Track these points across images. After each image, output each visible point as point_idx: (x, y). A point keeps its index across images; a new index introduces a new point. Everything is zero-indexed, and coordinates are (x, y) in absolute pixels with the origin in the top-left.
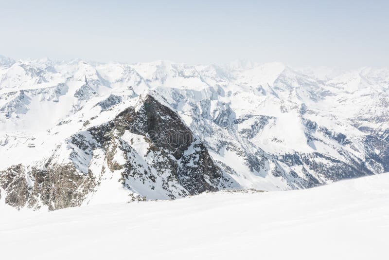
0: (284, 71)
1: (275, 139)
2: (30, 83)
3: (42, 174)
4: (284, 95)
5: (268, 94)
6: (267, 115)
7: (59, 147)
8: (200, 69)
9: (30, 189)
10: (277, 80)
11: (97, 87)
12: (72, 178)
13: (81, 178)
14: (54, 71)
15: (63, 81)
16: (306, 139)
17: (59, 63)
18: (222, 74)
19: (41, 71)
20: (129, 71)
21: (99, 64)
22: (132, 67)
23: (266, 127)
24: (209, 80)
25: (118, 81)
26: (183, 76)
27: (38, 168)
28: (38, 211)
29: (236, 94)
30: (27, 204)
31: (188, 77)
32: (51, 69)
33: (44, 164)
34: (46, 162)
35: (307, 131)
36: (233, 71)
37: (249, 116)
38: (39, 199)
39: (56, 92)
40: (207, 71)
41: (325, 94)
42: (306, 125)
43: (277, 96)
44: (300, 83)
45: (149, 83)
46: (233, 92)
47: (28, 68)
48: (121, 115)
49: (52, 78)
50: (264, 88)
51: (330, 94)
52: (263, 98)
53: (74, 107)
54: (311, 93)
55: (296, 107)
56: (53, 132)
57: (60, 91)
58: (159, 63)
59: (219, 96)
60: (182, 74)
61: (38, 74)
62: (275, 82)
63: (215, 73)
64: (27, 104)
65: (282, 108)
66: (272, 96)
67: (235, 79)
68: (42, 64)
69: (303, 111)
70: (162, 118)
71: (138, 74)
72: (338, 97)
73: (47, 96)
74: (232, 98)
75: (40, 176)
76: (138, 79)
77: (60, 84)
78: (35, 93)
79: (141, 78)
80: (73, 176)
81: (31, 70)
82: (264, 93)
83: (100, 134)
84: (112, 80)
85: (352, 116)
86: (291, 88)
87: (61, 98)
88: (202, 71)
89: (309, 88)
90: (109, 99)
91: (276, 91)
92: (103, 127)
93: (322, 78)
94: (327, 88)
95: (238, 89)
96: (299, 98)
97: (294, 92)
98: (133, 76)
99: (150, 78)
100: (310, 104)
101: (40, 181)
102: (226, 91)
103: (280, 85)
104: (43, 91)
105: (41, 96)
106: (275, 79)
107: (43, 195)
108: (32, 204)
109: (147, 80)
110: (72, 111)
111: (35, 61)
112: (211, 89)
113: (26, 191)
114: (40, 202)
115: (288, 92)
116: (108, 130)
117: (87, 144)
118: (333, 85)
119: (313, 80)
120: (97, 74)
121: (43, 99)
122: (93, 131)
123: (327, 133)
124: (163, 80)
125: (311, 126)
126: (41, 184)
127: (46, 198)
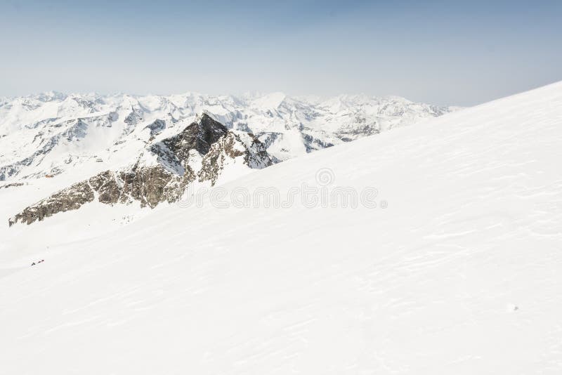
0: (285, 99)
1: (283, 150)
2: (84, 113)
3: (130, 176)
4: (287, 116)
5: (275, 117)
6: (276, 131)
7: (142, 155)
8: (221, 98)
9: (120, 189)
10: (281, 105)
11: (143, 114)
12: (161, 176)
13: (169, 176)
14: (103, 103)
15: (113, 110)
16: (305, 149)
17: (105, 97)
18: (237, 102)
19: (92, 103)
20: (165, 101)
21: (139, 96)
22: (167, 98)
23: (276, 141)
24: (228, 107)
25: (157, 110)
26: (209, 104)
27: (126, 172)
28: (130, 205)
29: (251, 117)
30: (119, 201)
31: (212, 105)
32: (100, 101)
33: (131, 169)
34: (133, 167)
35: (306, 143)
36: (247, 100)
37: (263, 133)
38: (130, 196)
39: (109, 119)
40: (226, 100)
41: (316, 115)
42: (305, 138)
43: (281, 117)
44: (297, 108)
45: (183, 111)
46: (249, 116)
47: (80, 100)
48: (187, 128)
49: (101, 108)
50: (272, 111)
51: (319, 115)
52: (272, 119)
53: (124, 130)
54: (306, 114)
55: (296, 125)
56: (112, 150)
57: (112, 118)
58: (188, 94)
59: (238, 119)
60: (207, 103)
61: (89, 105)
62: (279, 107)
63: (233, 101)
64: (85, 129)
65: (286, 126)
66: (278, 118)
67: (248, 106)
68: (91, 97)
69: (301, 128)
70: (216, 131)
71: (172, 104)
72: (325, 117)
73: (102, 123)
74: (248, 120)
75: (128, 178)
76: (173, 108)
77: (111, 113)
78: (91, 120)
79: (175, 107)
80: (162, 175)
81: (83, 102)
82: (272, 116)
83: (172, 144)
84: (152, 109)
85: (336, 131)
86: (291, 112)
87: (113, 124)
88: (223, 100)
89: (304, 111)
90: (155, 123)
91: (281, 114)
92: (174, 139)
93: (313, 104)
94: (316, 111)
95: (252, 113)
96: (297, 118)
97: (293, 115)
98: (169, 106)
99: (183, 107)
100: (305, 123)
101: (129, 182)
102: (243, 114)
103: (282, 109)
104: (97, 119)
105: (96, 123)
106: (279, 104)
107: (133, 192)
108: (124, 200)
109: (180, 108)
110: (123, 134)
111: (84, 95)
112: (232, 113)
113: (117, 191)
114: (132, 199)
115: (289, 114)
116: (178, 141)
117: (163, 152)
118: (321, 108)
119: (306, 105)
120: (139, 104)
121: (98, 125)
122: (166, 142)
123: (320, 143)
124: (193, 108)
125: (308, 139)
126: (131, 184)
127: (137, 195)
